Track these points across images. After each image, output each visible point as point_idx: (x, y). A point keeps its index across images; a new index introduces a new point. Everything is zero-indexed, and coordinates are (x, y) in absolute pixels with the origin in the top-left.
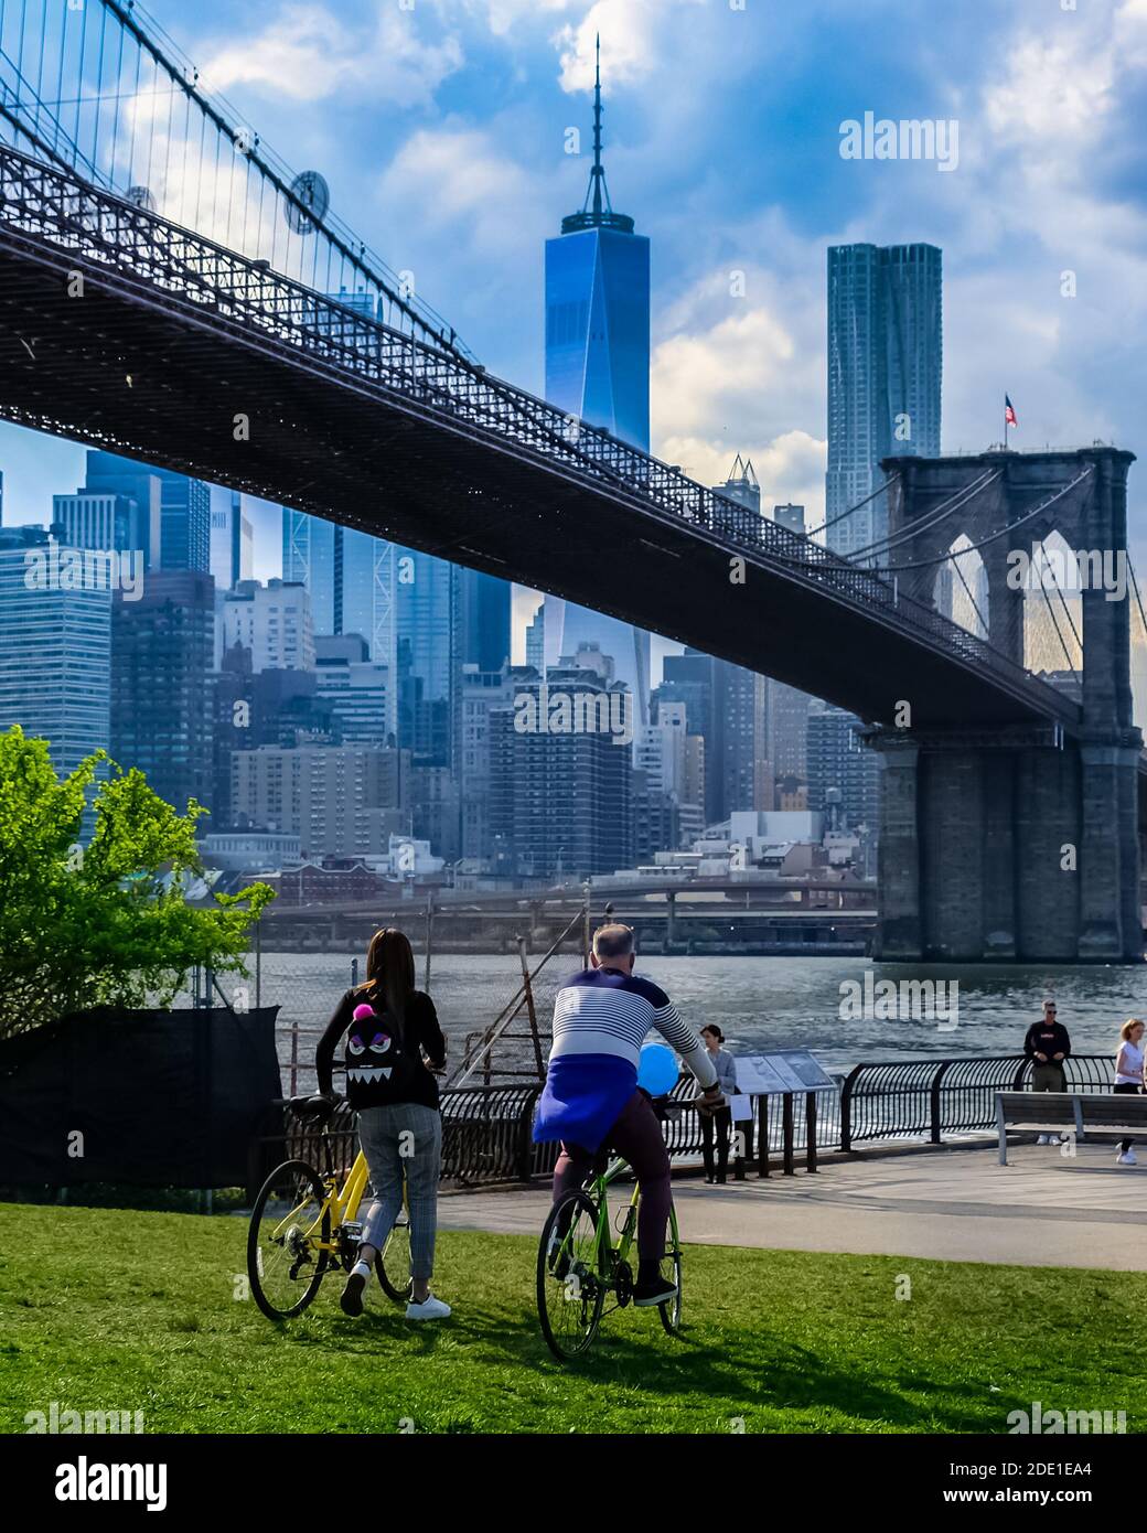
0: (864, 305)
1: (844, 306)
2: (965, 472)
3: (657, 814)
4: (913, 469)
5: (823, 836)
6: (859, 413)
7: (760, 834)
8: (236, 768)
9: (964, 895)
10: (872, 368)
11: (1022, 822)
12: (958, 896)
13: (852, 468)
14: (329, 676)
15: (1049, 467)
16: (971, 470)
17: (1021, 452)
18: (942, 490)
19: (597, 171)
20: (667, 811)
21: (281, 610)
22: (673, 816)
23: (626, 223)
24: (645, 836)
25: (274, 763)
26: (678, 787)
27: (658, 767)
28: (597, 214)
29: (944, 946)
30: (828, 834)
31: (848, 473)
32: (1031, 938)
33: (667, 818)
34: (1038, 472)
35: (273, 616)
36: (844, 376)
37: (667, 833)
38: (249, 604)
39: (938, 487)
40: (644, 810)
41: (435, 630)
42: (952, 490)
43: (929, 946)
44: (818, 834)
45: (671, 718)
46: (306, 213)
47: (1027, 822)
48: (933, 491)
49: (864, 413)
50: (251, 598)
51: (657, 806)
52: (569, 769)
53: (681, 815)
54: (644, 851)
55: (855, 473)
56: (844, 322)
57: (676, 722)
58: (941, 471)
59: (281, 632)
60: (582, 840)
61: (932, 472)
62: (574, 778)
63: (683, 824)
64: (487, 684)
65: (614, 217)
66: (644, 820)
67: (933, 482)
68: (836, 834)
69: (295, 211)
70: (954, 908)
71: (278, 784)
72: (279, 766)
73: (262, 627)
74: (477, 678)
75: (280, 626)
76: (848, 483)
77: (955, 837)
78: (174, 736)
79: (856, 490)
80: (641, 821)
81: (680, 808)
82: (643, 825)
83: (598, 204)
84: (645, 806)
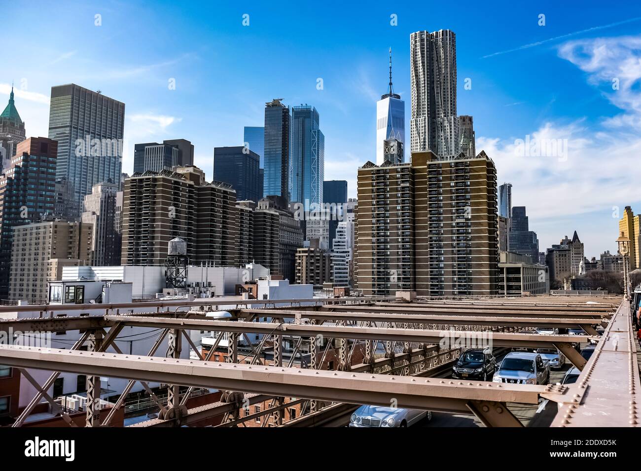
0: (424, 54)
1: (416, 55)
3: (319, 258)
6: (423, 96)
10: (428, 81)
13: (420, 117)
20: (324, 256)
23: (398, 97)
27: (344, 238)
28: (391, 95)
31: (418, 119)
33: (324, 260)
37: (324, 267)
40: (312, 256)
41: (276, 190)
49: (425, 96)
51: (319, 254)
53: (331, 258)
54: (312, 275)
55: (421, 119)
56: (417, 61)
63: (333, 262)
65: (395, 95)
66: (313, 261)
76: (418, 123)
79: (421, 126)
80: (311, 261)
81: (331, 255)
82: (312, 263)
83: (391, 92)
84: (313, 254)
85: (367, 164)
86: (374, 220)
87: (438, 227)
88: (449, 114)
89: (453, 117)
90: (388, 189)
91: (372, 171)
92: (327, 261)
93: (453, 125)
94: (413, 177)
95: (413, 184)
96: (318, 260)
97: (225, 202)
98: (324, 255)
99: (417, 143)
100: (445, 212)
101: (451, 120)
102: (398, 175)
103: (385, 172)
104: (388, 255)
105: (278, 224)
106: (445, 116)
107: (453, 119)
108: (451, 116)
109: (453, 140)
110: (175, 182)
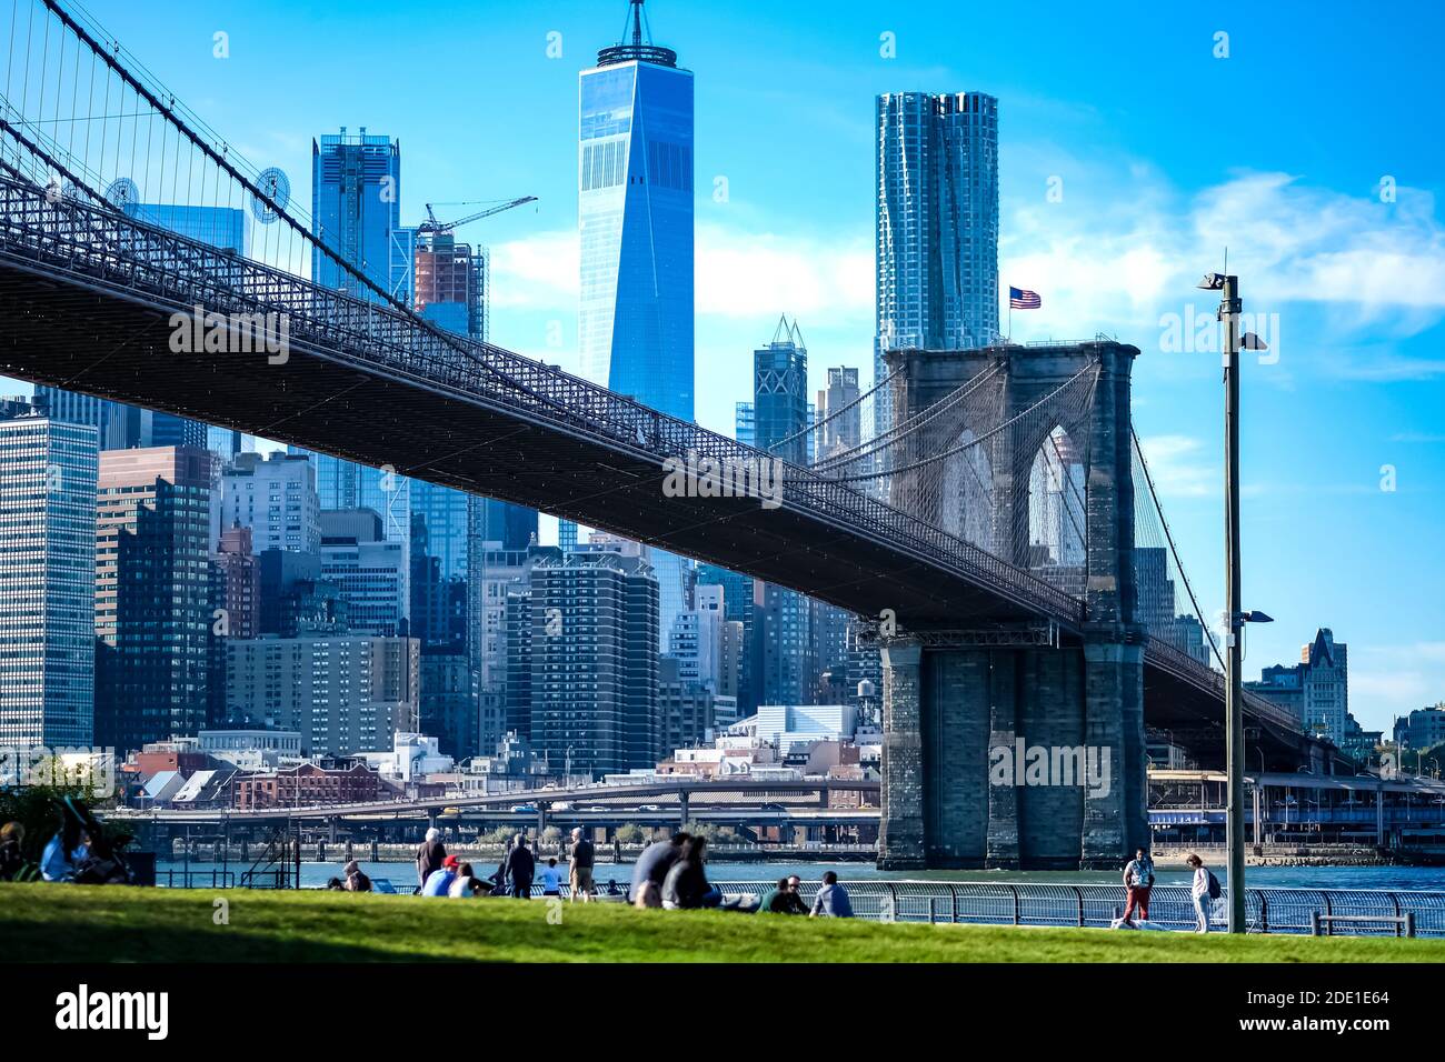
0: (915, 157)
1: (893, 159)
2: (971, 365)
3: (691, 706)
4: (917, 363)
5: (855, 732)
6: (910, 274)
7: (788, 730)
8: (232, 658)
9: (968, 795)
10: (923, 225)
11: (1026, 721)
12: (963, 796)
13: (903, 332)
14: (336, 556)
15: (1053, 361)
16: (975, 363)
17: (1025, 346)
18: (947, 383)
20: (701, 703)
21: (283, 486)
22: (708, 708)
23: (670, 58)
24: (677, 730)
25: (273, 652)
26: (716, 677)
27: (694, 655)
28: (638, 49)
29: (948, 847)
30: (860, 729)
31: (899, 336)
32: (1034, 838)
33: (700, 711)
34: (1042, 365)
35: (275, 492)
36: (895, 233)
38: (248, 479)
39: (941, 380)
40: (676, 703)
41: (453, 505)
42: (955, 384)
43: (934, 847)
44: (849, 730)
45: (708, 602)
46: (270, 204)
47: (1031, 721)
48: (937, 384)
49: (918, 274)
50: (249, 473)
51: (691, 698)
52: (590, 659)
53: (716, 707)
55: (904, 337)
56: (894, 176)
57: (713, 607)
58: (945, 364)
59: (283, 509)
60: (602, 736)
61: (935, 365)
62: (594, 669)
63: (717, 718)
64: (512, 563)
65: (656, 50)
66: (676, 714)
67: (936, 376)
68: (869, 729)
69: (260, 202)
70: (959, 808)
71: (278, 676)
72: (278, 657)
73: (262, 505)
74: (501, 557)
75: (283, 503)
77: (959, 736)
78: (165, 625)
80: (673, 714)
81: (716, 700)
82: (675, 719)
83: (638, 35)
84: (677, 698)
96: (689, 711)
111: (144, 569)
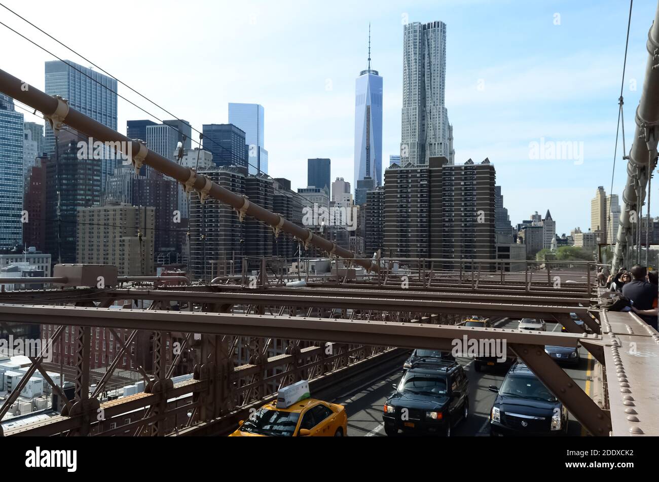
0: (417, 45)
1: (409, 46)
6: (414, 86)
8: (79, 216)
10: (419, 71)
13: (411, 106)
19: (369, 59)
22: (331, 234)
23: (377, 73)
28: (369, 71)
31: (410, 108)
33: (329, 236)
36: (409, 72)
45: (347, 199)
49: (416, 86)
55: (412, 108)
56: (409, 52)
65: (374, 71)
76: (410, 111)
79: (412, 114)
83: (369, 68)
85: (393, 165)
86: (398, 210)
87: (450, 216)
88: (438, 104)
89: (441, 106)
90: (410, 186)
91: (397, 171)
92: (331, 237)
93: (441, 114)
94: (430, 177)
95: (429, 182)
97: (266, 191)
98: (329, 232)
99: (408, 130)
100: (456, 205)
101: (439, 109)
102: (418, 175)
103: (407, 172)
104: (409, 237)
105: (292, 205)
106: (434, 105)
107: (441, 108)
108: (440, 105)
109: (441, 128)
110: (233, 175)
111: (66, 179)
